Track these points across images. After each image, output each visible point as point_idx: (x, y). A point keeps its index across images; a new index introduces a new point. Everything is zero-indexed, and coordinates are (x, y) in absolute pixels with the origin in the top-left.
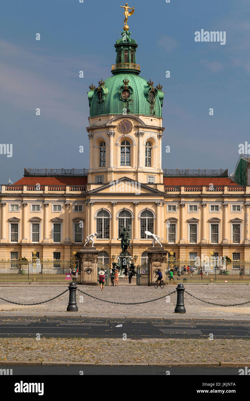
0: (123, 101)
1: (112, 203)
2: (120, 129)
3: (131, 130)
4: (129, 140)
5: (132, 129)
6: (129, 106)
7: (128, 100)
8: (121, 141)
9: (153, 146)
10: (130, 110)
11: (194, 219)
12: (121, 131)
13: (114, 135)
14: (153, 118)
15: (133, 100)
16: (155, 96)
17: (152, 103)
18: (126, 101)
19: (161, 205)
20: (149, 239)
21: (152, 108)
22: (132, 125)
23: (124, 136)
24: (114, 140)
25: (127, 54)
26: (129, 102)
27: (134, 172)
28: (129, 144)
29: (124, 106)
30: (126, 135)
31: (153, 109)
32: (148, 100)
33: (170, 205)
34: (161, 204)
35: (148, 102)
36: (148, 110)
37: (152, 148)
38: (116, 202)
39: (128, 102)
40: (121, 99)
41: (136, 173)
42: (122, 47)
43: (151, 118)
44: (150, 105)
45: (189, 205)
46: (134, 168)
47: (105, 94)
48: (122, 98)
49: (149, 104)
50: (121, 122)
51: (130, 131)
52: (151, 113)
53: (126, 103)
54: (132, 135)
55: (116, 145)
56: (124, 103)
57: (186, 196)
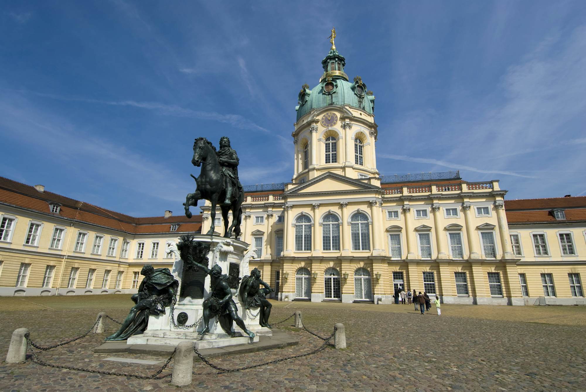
0: (327, 95)
1: (313, 204)
2: (323, 123)
3: (335, 122)
4: (334, 134)
5: (337, 120)
6: (333, 98)
7: (332, 92)
8: (325, 136)
9: (364, 143)
10: (334, 102)
11: (424, 226)
12: (325, 125)
13: (317, 130)
14: (362, 113)
15: (337, 93)
16: (363, 92)
17: (361, 97)
18: (329, 94)
19: (378, 205)
20: (364, 251)
21: (360, 102)
22: (337, 117)
23: (328, 130)
24: (317, 135)
25: (333, 66)
26: (333, 94)
27: (341, 168)
28: (335, 140)
29: (328, 99)
30: (330, 128)
31: (362, 104)
32: (356, 93)
33: (389, 210)
34: (378, 203)
35: (355, 95)
36: (355, 103)
37: (363, 146)
38: (318, 203)
39: (331, 95)
40: (323, 92)
41: (344, 168)
42: (328, 60)
43: (360, 112)
44: (358, 99)
45: (415, 210)
46: (341, 163)
47: (308, 94)
48: (325, 92)
49: (356, 97)
50: (324, 116)
51: (335, 124)
52: (360, 107)
53: (330, 96)
54: (338, 127)
55: (319, 140)
56: (327, 96)
57: (411, 199)
